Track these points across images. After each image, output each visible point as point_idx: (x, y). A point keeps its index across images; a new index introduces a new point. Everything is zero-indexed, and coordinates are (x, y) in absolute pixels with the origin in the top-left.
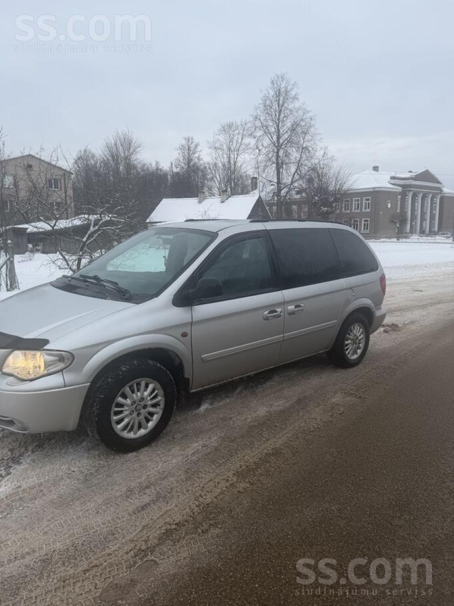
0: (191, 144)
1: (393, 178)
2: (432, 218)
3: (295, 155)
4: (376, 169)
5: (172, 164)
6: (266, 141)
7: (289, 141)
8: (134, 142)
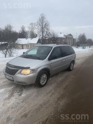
0: (23, 27)
1: (64, 35)
2: (71, 43)
3: (46, 30)
4: (61, 33)
6: (40, 27)
7: (44, 27)
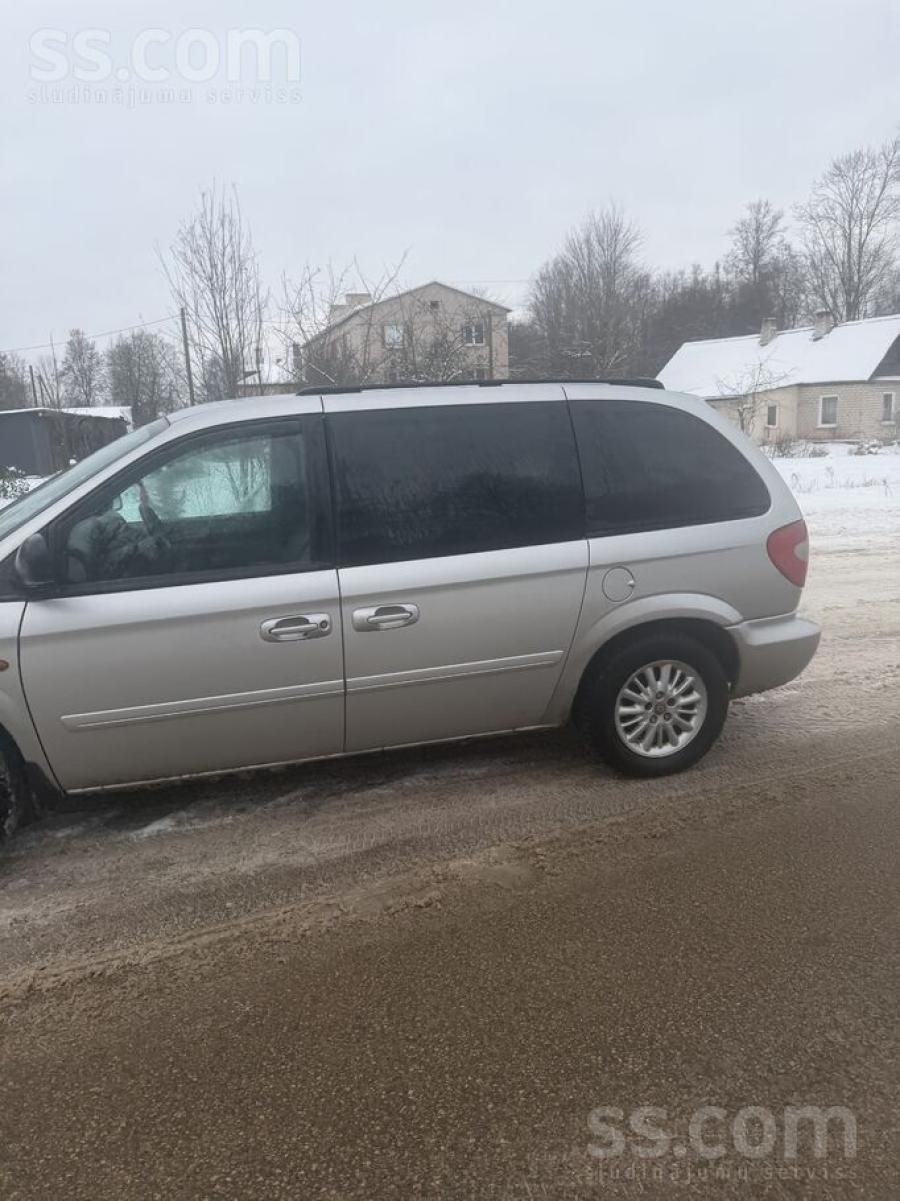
0: (764, 216)
5: (717, 267)
8: (625, 231)
